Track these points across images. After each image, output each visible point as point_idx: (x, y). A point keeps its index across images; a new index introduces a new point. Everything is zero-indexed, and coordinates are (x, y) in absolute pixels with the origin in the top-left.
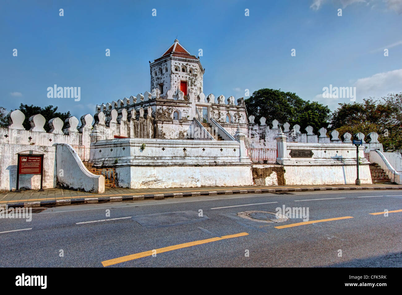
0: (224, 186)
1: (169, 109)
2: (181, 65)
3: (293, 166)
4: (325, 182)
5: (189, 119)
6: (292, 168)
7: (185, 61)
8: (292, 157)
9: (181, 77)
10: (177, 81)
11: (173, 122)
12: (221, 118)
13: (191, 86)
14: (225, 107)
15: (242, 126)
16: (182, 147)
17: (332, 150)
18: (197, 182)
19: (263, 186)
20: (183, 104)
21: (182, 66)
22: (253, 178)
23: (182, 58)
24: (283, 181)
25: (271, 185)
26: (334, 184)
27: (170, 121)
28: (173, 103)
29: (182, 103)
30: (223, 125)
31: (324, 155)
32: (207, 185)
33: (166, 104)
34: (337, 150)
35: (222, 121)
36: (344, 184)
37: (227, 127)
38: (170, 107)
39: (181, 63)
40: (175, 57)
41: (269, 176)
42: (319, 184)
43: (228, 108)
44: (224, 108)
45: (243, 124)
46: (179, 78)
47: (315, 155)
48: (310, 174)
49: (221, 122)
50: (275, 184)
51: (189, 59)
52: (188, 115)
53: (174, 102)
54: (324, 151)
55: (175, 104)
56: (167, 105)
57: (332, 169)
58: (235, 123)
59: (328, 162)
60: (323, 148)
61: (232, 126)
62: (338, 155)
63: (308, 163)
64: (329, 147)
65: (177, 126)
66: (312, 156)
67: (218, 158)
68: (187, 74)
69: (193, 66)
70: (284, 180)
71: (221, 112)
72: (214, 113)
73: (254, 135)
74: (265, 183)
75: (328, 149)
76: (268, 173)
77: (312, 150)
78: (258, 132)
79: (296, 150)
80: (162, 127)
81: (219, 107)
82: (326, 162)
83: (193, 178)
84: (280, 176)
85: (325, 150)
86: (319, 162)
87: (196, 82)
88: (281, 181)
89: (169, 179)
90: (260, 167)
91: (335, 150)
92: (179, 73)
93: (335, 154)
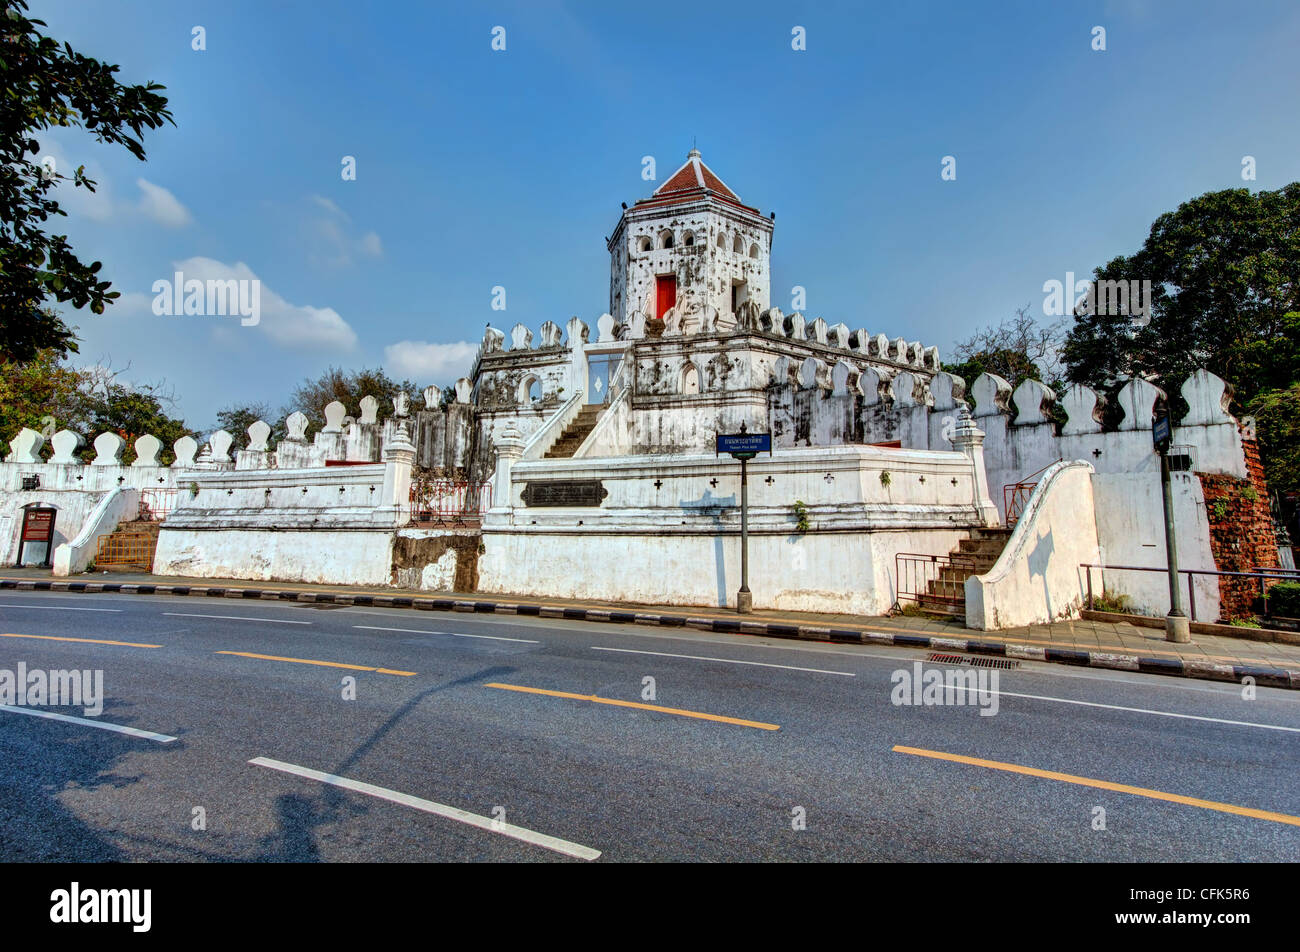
0: (318, 581)
1: (512, 377)
2: (657, 229)
3: (514, 533)
4: (625, 591)
5: (562, 396)
6: (511, 539)
7: (669, 216)
8: (529, 505)
9: (656, 265)
10: (643, 279)
11: (517, 411)
12: (663, 380)
13: (688, 283)
14: (678, 343)
15: (733, 398)
16: (263, 487)
17: (690, 479)
18: (266, 569)
19: (412, 591)
20: (549, 358)
21: (659, 233)
22: (393, 566)
23: (658, 211)
24: (472, 579)
25: (436, 588)
26: (665, 602)
27: (512, 407)
28: (524, 359)
29: (546, 355)
30: (665, 403)
31: (650, 496)
32: (283, 577)
33: (505, 365)
34: (711, 475)
35: (664, 391)
36: (717, 605)
37: (678, 407)
38: (516, 372)
39: (656, 223)
40: (637, 214)
41: (435, 561)
42: (596, 597)
43: (689, 345)
44: (676, 346)
45: (739, 390)
46: (649, 270)
47: (615, 495)
48: (569, 560)
49: (661, 395)
50: (445, 587)
51: (679, 207)
52: (561, 385)
53: (526, 357)
54: (655, 481)
55: (529, 359)
56: (505, 368)
57: (665, 546)
58: (710, 391)
59: (657, 522)
60: (647, 473)
61: (697, 403)
62: (712, 496)
63: (573, 523)
64: (673, 468)
65: (530, 420)
66: (601, 502)
67: (327, 511)
68: (675, 253)
69: (693, 222)
70: (474, 576)
71: (665, 361)
72: (642, 367)
73: (781, 427)
74: (419, 582)
75: (669, 473)
76: (432, 553)
77: (603, 479)
78: (791, 413)
79: (544, 485)
80: (492, 427)
81: (657, 347)
82: (646, 521)
83: (259, 558)
84: (466, 564)
85: (658, 477)
86: (617, 521)
87: (701, 269)
88: (466, 577)
89: (215, 558)
90: (416, 534)
91: (704, 475)
92: (650, 258)
93: (703, 492)
